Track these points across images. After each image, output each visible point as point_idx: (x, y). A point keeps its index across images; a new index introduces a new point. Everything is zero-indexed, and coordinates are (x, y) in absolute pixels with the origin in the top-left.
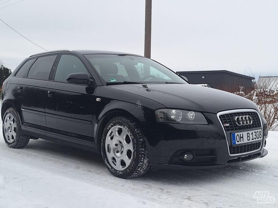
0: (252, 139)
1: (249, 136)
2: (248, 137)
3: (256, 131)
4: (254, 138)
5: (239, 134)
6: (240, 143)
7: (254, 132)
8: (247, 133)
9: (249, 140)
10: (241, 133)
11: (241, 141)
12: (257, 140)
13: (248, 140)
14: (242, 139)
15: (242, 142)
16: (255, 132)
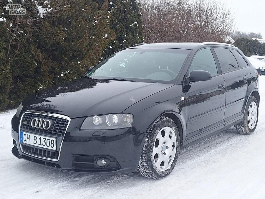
0: (39, 144)
1: (36, 140)
2: (34, 140)
3: (47, 138)
4: (41, 144)
5: (26, 134)
6: (26, 142)
7: (43, 138)
8: (35, 137)
9: (36, 144)
10: (29, 134)
11: (27, 141)
12: (46, 147)
13: (34, 143)
14: (28, 139)
15: (28, 143)
16: (45, 139)
